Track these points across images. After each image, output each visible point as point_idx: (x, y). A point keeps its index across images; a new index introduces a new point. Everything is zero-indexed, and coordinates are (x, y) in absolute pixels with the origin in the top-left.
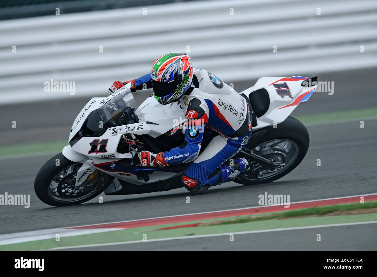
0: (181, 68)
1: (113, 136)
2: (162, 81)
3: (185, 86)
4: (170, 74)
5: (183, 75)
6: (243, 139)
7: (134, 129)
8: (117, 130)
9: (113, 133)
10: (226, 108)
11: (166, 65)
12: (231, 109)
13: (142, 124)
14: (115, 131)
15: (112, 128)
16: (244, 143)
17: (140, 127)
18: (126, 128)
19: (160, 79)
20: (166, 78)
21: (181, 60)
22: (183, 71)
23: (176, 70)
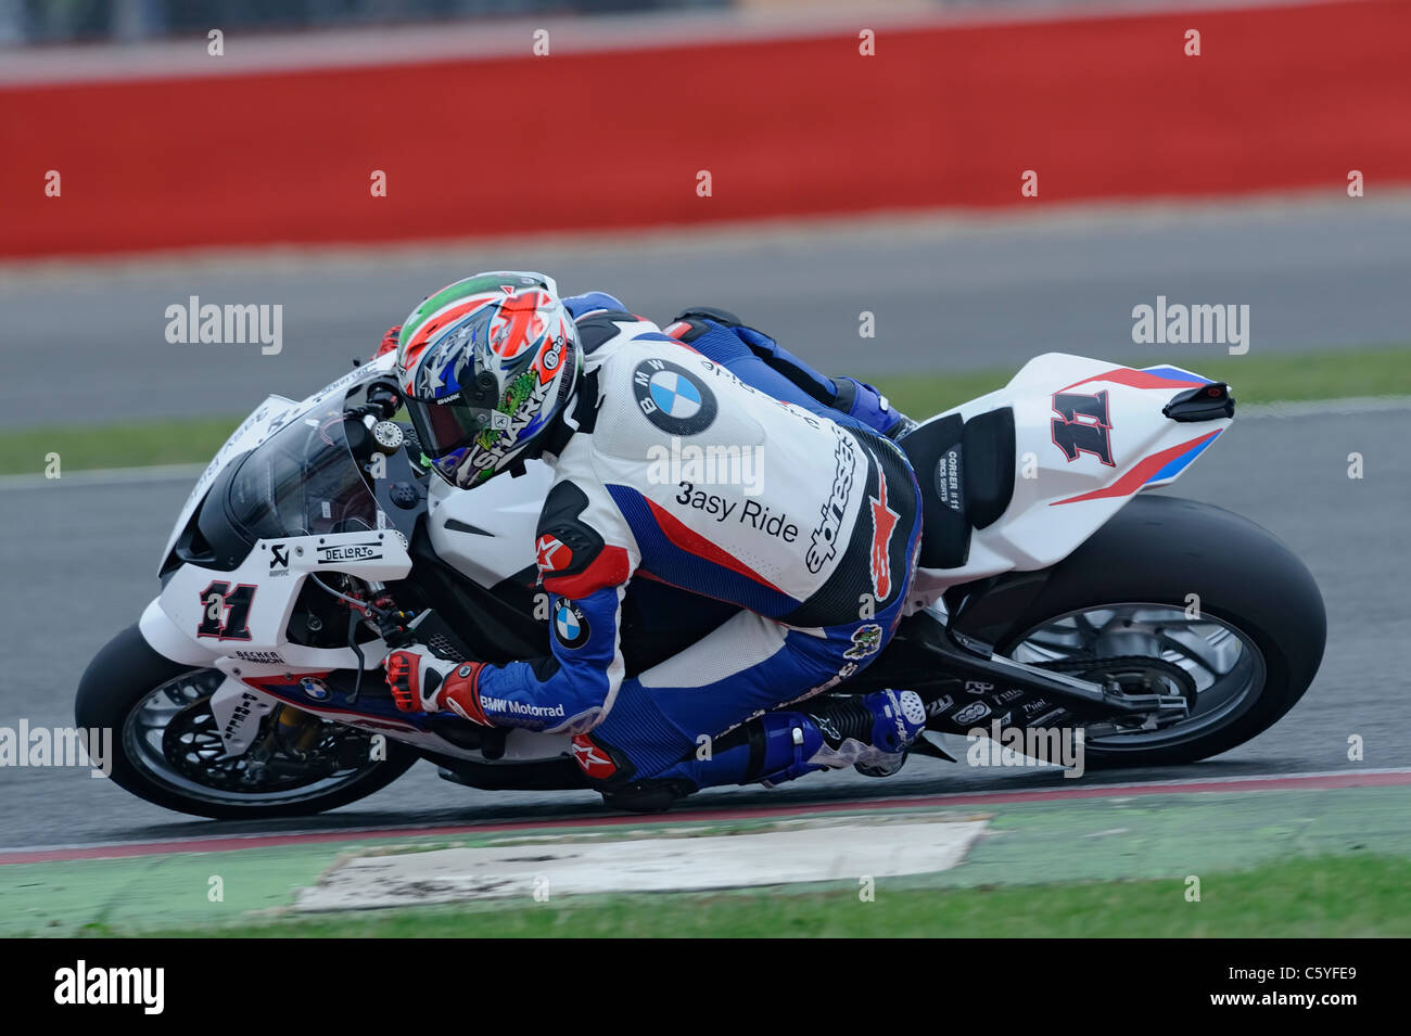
0: (491, 345)
1: (272, 574)
2: (419, 395)
3: (522, 421)
4: (442, 368)
5: (501, 376)
6: (852, 639)
7: (349, 554)
8: (287, 555)
9: (273, 564)
10: (726, 515)
11: (433, 328)
12: (754, 516)
13: (381, 537)
14: (279, 558)
15: (270, 543)
16: (860, 650)
17: (370, 548)
18: (319, 549)
19: (410, 386)
20: (427, 385)
21: (499, 310)
22: (498, 358)
23: (469, 352)
